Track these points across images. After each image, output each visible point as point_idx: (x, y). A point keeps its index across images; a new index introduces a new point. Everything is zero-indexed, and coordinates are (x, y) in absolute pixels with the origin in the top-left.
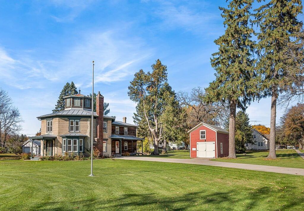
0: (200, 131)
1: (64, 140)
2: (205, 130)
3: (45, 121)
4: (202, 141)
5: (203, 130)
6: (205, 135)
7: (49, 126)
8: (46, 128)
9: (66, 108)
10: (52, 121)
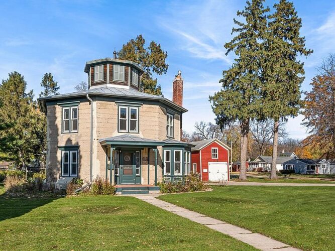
0: (212, 148)
2: (217, 148)
3: (113, 105)
4: (214, 161)
5: (215, 148)
6: (217, 153)
7: (127, 118)
8: (115, 122)
9: (110, 83)
10: (137, 108)
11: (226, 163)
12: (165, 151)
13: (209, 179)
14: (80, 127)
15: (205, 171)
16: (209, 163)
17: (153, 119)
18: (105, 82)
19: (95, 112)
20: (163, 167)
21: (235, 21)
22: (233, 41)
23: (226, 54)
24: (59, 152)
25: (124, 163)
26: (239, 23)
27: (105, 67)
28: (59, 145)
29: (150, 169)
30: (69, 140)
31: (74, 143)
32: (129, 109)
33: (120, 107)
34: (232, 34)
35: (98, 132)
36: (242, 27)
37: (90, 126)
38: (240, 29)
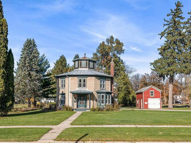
0: (150, 91)
1: (99, 95)
2: (153, 91)
3: (76, 78)
4: (152, 98)
5: (152, 91)
6: (154, 93)
7: (82, 83)
8: (77, 84)
9: (80, 68)
10: (86, 79)
11: (160, 99)
12: (98, 95)
13: (149, 107)
14: (66, 87)
15: (146, 103)
16: (148, 99)
17: (92, 82)
18: (78, 68)
19: (70, 81)
20: (97, 101)
21: (164, 20)
22: (165, 31)
23: (160, 39)
24: (60, 95)
25: (81, 100)
26: (167, 21)
27: (79, 62)
28: (60, 93)
29: (91, 102)
30: (63, 92)
31: (64, 92)
32: (82, 79)
33: (79, 79)
34: (163, 27)
35: (71, 88)
36: (169, 23)
37: (68, 86)
38: (168, 24)
